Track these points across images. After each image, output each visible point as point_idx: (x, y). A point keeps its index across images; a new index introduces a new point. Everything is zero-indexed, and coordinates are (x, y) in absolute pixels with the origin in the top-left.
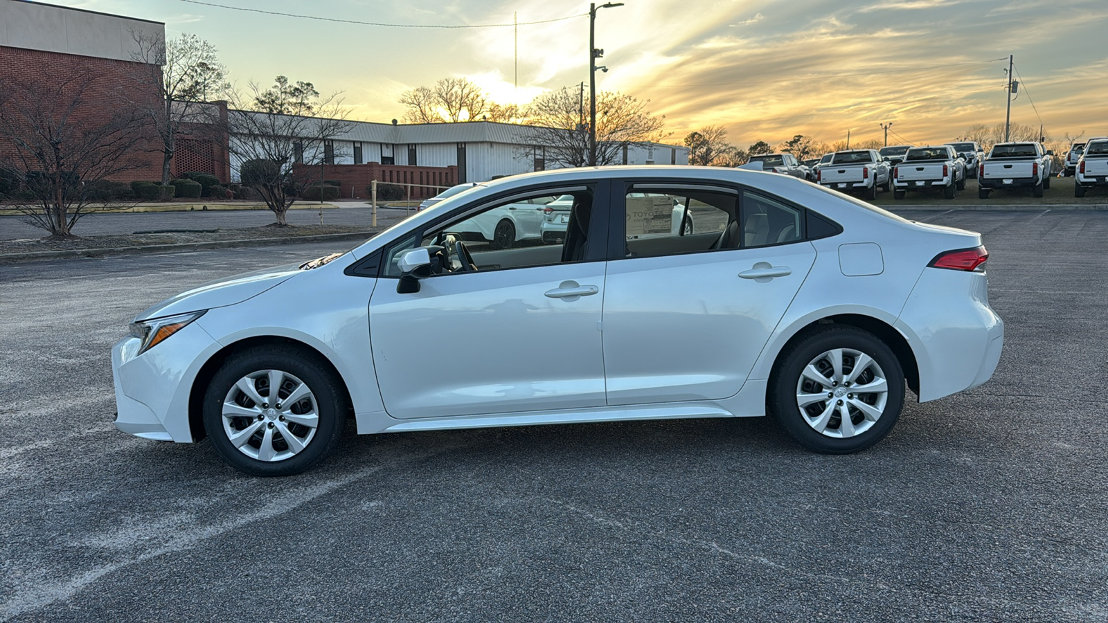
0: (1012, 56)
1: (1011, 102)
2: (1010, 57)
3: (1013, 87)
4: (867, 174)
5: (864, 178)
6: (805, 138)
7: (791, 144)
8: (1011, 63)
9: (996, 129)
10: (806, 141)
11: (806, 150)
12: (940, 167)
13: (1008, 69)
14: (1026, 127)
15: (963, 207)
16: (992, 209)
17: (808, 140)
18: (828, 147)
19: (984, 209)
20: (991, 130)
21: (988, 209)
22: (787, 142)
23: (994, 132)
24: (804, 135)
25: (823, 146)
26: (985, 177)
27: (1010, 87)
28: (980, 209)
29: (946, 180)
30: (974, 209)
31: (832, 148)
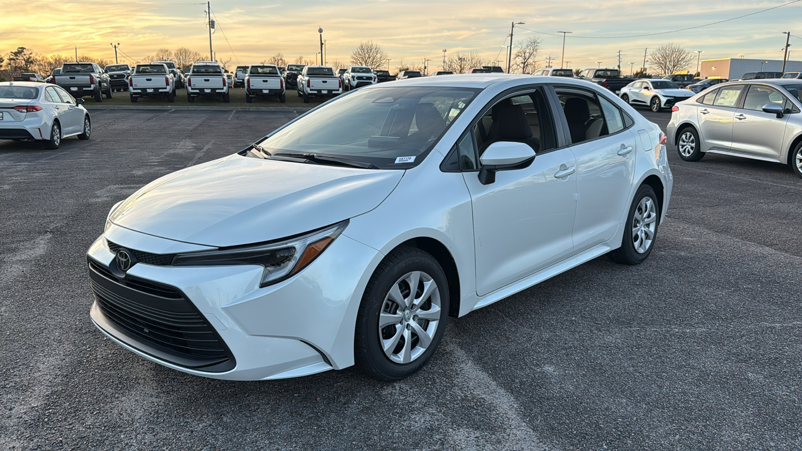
0: (209, 3)
1: (212, 35)
2: (207, 3)
3: (212, 24)
4: (168, 83)
5: (167, 85)
6: (28, 50)
7: (16, 54)
8: (209, 7)
9: (176, 53)
10: (29, 53)
11: (30, 60)
12: (220, 79)
13: (207, 11)
14: (196, 53)
15: (241, 108)
16: (260, 110)
17: (30, 52)
18: (47, 59)
19: (254, 110)
20: (173, 53)
21: (258, 110)
22: (12, 52)
23: (175, 55)
24: (27, 48)
25: (43, 57)
26: (251, 87)
27: (210, 24)
28: (252, 110)
29: (169, 89)
30: (248, 110)
31: (51, 60)
